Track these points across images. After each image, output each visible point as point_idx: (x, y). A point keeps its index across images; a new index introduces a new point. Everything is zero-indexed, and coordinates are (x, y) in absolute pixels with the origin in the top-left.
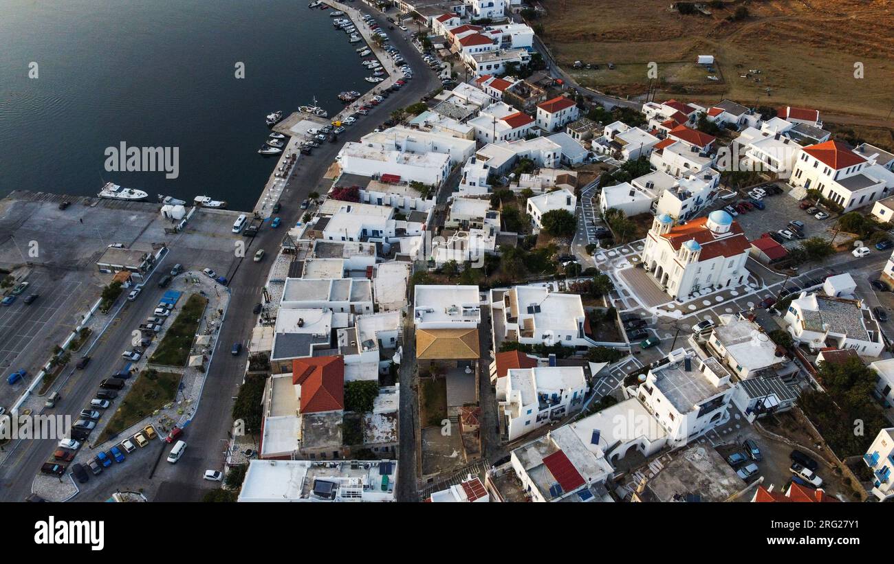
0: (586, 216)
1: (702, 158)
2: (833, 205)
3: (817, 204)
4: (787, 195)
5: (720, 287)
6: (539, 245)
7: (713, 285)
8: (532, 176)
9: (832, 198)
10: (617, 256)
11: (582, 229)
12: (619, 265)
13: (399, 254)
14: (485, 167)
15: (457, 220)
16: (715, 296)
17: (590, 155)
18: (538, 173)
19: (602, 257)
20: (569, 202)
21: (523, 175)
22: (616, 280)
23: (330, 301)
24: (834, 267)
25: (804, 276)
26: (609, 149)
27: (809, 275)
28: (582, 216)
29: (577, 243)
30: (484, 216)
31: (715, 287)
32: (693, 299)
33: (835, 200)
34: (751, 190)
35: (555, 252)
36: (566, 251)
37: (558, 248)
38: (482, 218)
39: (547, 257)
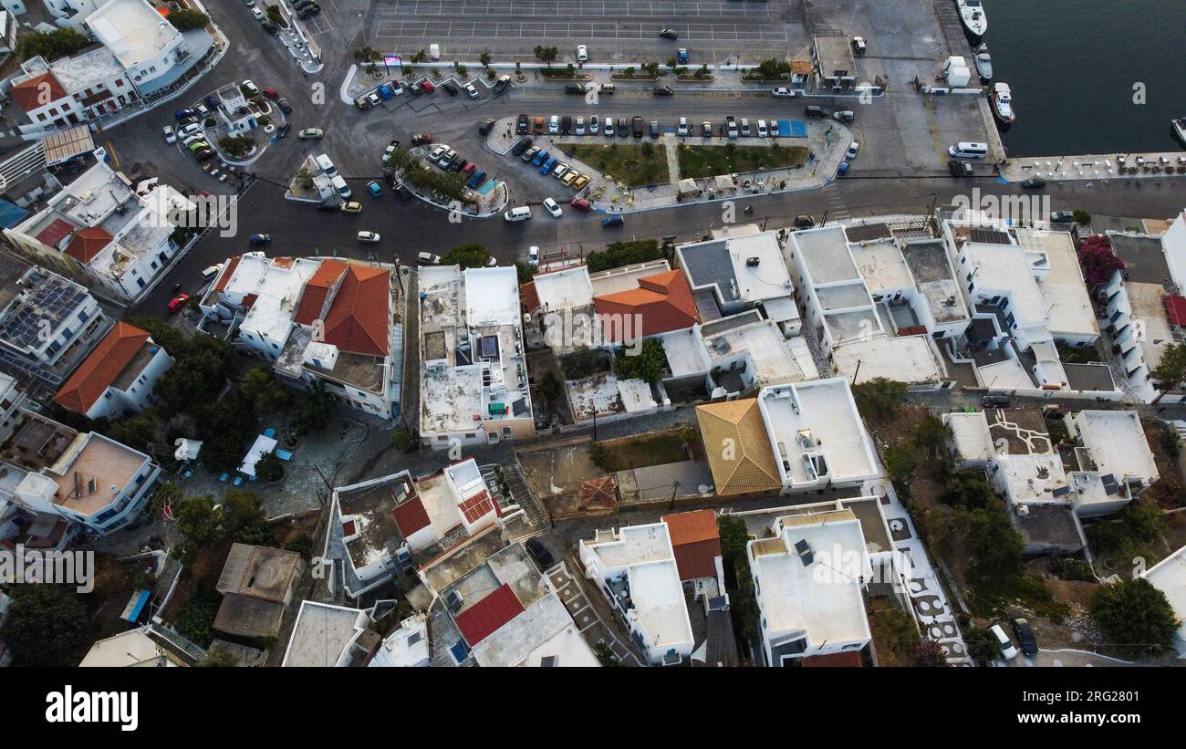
6: (1060, 587)
13: (974, 365)
15: (1078, 430)
23: (817, 290)
30: (1103, 472)
35: (1040, 614)
36: (1053, 638)
37: (1057, 620)
38: (1096, 469)
39: (1019, 600)
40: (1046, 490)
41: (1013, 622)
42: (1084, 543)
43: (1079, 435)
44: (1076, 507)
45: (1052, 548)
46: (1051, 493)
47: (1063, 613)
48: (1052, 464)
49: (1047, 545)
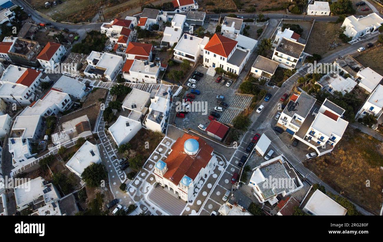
0: (108, 151)
1: (153, 68)
2: (231, 75)
3: (223, 76)
4: (206, 75)
5: (206, 176)
6: (90, 198)
7: (202, 178)
8: (59, 134)
9: (229, 70)
10: (141, 182)
11: (110, 166)
12: (145, 191)
14: (24, 141)
16: (206, 185)
17: (88, 85)
18: (62, 129)
19: (133, 189)
20: (93, 153)
21: (53, 136)
22: (149, 205)
24: (253, 127)
25: (243, 143)
26: (96, 75)
27: (245, 140)
28: (105, 151)
29: (112, 183)
31: (204, 178)
32: (197, 195)
33: (232, 71)
34: (188, 82)
35: (103, 201)
36: (109, 196)
37: (103, 196)
38: (42, 196)
39: (100, 208)
40: (54, 210)
41: (109, 208)
42: (71, 194)
43: (27, 204)
44: (58, 199)
45: (76, 203)
46: (55, 208)
47: (100, 195)
48: (43, 211)
49: (75, 205)
